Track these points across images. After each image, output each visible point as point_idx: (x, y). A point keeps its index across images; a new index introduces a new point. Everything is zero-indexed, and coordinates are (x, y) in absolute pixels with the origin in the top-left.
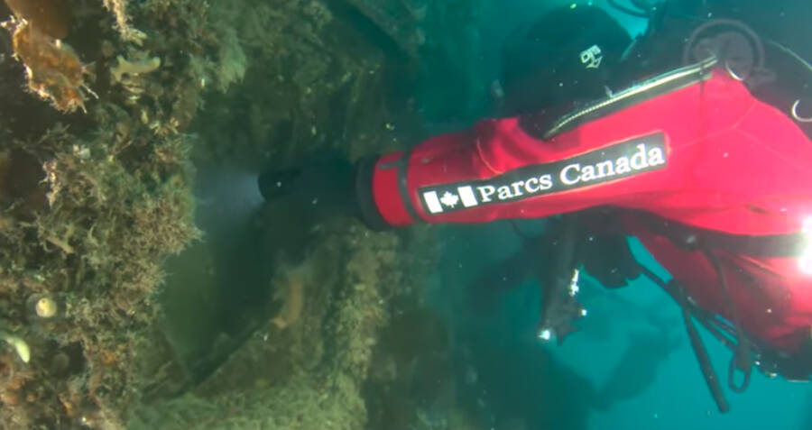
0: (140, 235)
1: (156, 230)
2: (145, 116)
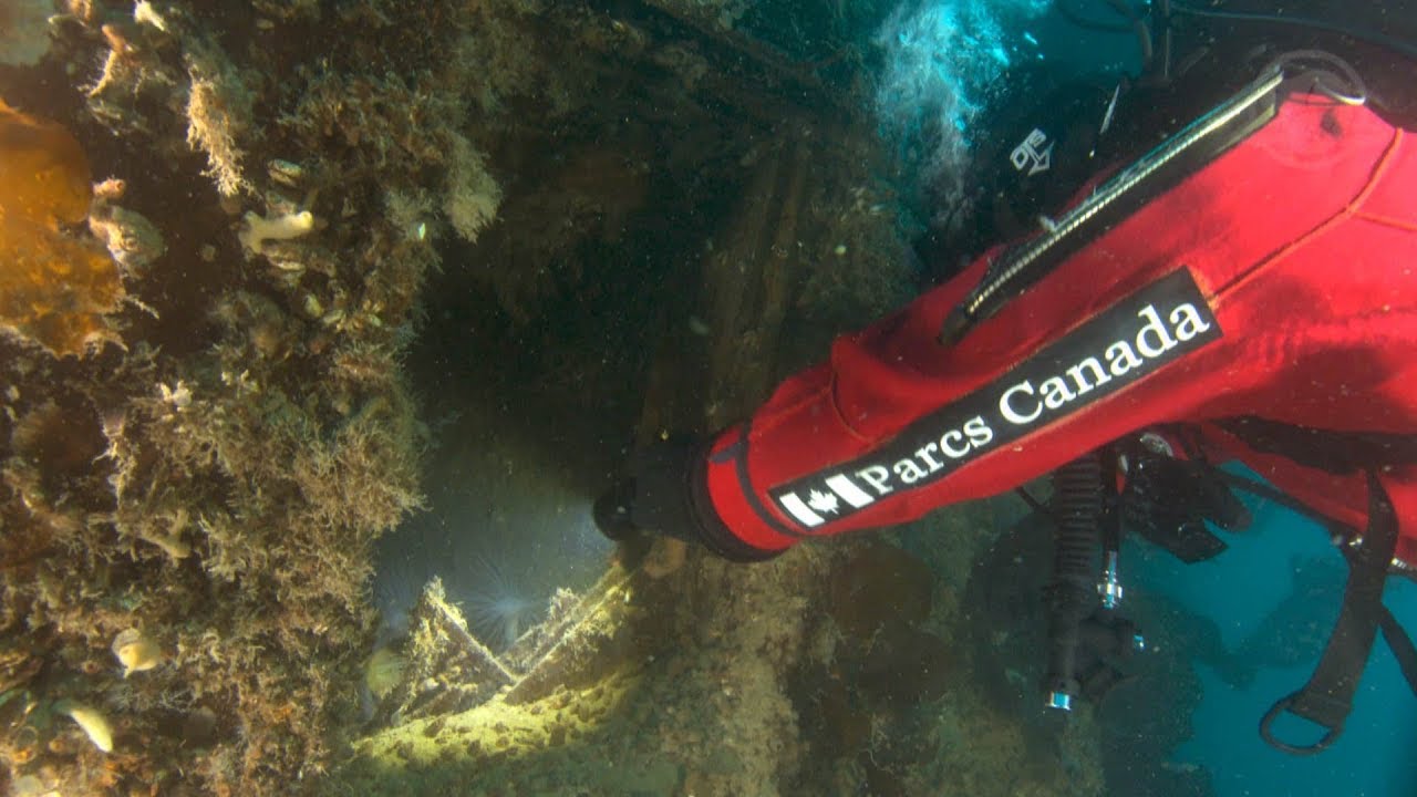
0: (318, 507)
1: (341, 497)
2: (313, 304)
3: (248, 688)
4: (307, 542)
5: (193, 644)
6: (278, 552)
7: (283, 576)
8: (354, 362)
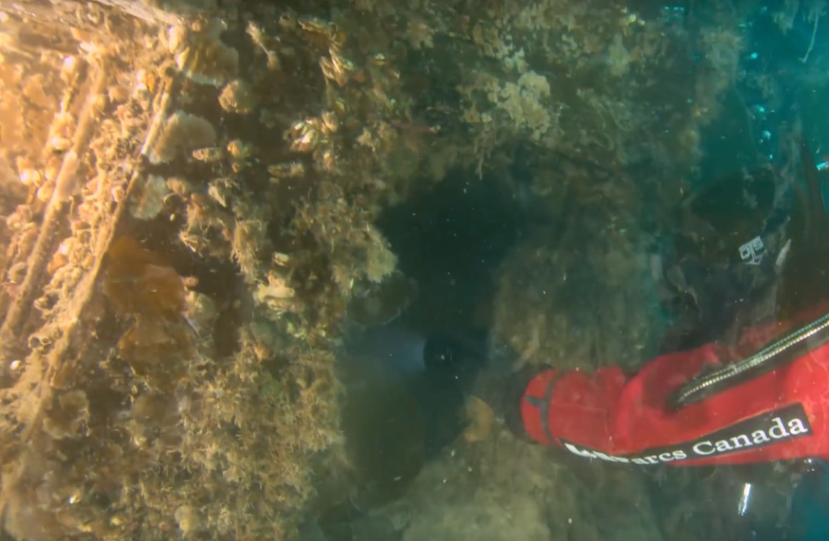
2: (290, 327)
3: (241, 532)
4: (277, 455)
5: (216, 515)
6: (262, 462)
7: (264, 476)
8: (310, 359)
